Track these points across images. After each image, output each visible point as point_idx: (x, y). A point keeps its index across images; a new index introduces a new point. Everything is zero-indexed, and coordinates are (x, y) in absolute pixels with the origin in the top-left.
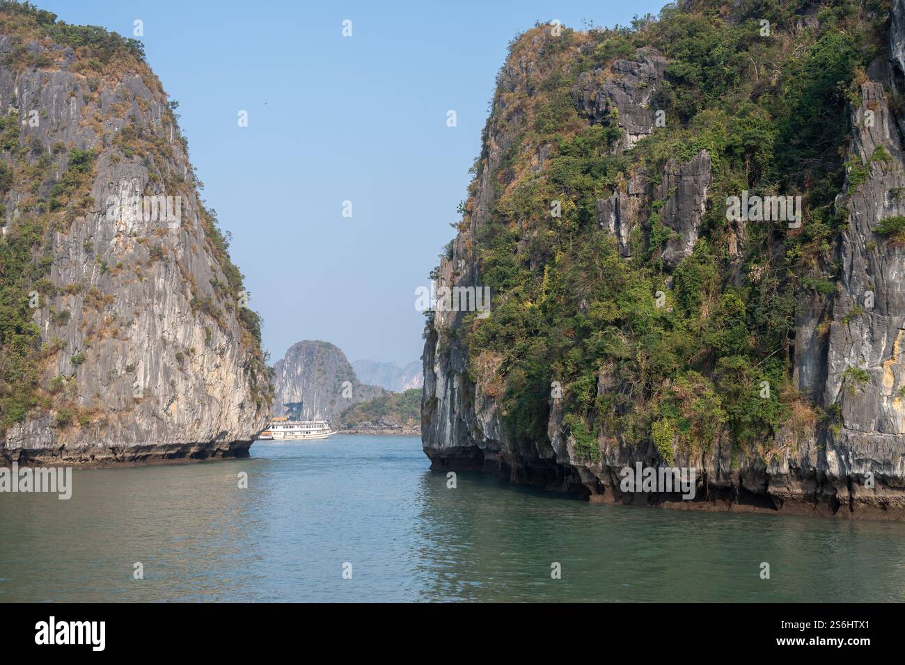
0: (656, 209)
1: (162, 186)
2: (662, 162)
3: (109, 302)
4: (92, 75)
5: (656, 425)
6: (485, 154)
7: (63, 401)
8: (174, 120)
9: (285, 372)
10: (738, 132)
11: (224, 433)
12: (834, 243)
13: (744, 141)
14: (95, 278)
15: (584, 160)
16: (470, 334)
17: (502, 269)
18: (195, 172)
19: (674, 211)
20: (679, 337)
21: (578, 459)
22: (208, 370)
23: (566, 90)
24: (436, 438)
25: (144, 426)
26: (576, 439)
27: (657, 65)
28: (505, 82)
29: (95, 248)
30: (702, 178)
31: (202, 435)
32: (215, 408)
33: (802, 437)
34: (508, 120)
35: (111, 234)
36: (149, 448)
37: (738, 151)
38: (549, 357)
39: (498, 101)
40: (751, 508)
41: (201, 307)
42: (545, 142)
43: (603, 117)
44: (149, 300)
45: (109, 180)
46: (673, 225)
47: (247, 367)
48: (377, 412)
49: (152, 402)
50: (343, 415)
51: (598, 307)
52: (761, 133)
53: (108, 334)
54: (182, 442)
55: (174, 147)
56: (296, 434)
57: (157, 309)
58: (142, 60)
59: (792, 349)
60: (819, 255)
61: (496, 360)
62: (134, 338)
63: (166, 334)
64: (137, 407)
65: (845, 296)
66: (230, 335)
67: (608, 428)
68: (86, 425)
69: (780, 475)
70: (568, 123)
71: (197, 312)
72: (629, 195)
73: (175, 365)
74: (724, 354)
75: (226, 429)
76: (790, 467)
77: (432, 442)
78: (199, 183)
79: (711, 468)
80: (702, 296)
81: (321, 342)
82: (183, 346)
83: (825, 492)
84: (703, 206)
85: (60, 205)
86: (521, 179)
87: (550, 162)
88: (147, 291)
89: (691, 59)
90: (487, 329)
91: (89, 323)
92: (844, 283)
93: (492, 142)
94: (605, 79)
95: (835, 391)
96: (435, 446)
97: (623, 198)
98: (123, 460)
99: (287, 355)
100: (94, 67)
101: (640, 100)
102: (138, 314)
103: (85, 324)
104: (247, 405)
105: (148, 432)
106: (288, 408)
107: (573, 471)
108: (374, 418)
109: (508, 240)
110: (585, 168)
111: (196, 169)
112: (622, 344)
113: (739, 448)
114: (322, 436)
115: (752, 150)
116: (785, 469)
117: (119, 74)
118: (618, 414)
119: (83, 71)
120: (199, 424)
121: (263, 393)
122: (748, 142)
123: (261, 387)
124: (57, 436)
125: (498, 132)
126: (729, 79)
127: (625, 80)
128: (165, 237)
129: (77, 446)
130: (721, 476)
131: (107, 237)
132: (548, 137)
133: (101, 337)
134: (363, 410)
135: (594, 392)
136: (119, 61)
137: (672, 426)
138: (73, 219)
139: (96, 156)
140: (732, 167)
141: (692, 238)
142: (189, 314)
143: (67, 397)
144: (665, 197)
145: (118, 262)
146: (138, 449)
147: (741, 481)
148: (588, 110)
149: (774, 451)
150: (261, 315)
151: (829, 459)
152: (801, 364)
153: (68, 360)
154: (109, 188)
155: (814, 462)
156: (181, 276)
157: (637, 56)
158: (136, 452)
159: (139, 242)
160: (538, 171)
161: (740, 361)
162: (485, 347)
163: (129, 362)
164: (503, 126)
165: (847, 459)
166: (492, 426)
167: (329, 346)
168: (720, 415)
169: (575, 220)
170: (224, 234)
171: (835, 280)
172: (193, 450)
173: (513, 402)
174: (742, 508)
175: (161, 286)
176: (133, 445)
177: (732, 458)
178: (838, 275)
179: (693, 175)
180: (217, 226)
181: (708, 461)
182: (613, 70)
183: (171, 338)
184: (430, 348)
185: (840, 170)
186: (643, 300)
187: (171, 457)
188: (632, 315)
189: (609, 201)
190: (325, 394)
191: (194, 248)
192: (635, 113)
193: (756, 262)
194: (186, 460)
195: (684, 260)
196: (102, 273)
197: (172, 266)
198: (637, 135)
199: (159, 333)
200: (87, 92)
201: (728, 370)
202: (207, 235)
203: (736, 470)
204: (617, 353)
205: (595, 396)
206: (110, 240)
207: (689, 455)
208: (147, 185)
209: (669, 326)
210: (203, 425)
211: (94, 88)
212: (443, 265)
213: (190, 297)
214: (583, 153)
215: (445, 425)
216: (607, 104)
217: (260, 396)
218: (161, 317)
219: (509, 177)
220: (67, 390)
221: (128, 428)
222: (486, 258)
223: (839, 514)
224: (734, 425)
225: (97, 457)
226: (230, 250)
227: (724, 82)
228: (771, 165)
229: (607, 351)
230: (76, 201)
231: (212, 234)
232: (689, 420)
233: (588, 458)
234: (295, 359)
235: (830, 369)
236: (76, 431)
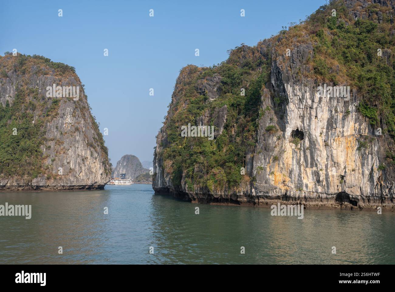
0: (212, 121)
1: (79, 109)
2: (214, 108)
3: (63, 143)
4: (60, 77)
5: (208, 181)
6: (172, 102)
7: (49, 172)
8: (83, 90)
9: (120, 164)
10: (235, 100)
11: (96, 182)
12: (256, 132)
13: (237, 103)
14: (59, 136)
15: (198, 105)
16: (163, 155)
17: (173, 136)
18: (89, 105)
19: (217, 121)
20: (216, 157)
21: (188, 191)
22: (92, 164)
23: (193, 85)
24: (156, 185)
25: (72, 180)
26: (188, 185)
27: (219, 79)
28: (178, 82)
29: (59, 127)
30: (225, 113)
31: (89, 183)
32: (94, 175)
33: (246, 185)
34: (179, 93)
35: (64, 123)
36: (74, 186)
37: (235, 105)
38: (182, 162)
39: (176, 87)
40: (233, 205)
41: (90, 145)
42: (187, 100)
43: (203, 93)
44: (74, 143)
45: (63, 108)
46: (217, 126)
47: (103, 163)
48: (147, 177)
49: (75, 173)
50: (137, 177)
51: (195, 148)
52: (241, 101)
53: (62, 153)
54: (83, 185)
55: (83, 98)
56: (122, 183)
57: (76, 146)
58: (74, 72)
59: (245, 161)
60: (252, 135)
61: (170, 162)
62: (70, 154)
63: (79, 153)
64: (70, 174)
65: (258, 147)
66: (98, 153)
67: (197, 182)
68: (55, 179)
69: (240, 195)
70: (193, 95)
71: (89, 147)
72: (205, 117)
73: (82, 162)
74: (227, 162)
75: (97, 181)
76: (243, 193)
77: (155, 186)
78: (91, 108)
79: (223, 194)
80: (223, 145)
81: (131, 155)
82: (84, 156)
83: (252, 200)
84: (225, 121)
85: (49, 115)
86: (180, 110)
87: (188, 106)
88: (74, 140)
89: (229, 77)
90: (168, 154)
91: (57, 149)
92: (258, 143)
93: (174, 99)
94: (204, 82)
95: (255, 172)
96: (156, 187)
97: (203, 118)
98: (66, 189)
99: (121, 159)
100: (60, 75)
101: (214, 89)
102: (71, 147)
103: (55, 150)
104: (103, 174)
105: (73, 181)
106: (121, 175)
107: (187, 194)
108: (146, 179)
109: (175, 128)
110: (198, 108)
111: (89, 104)
112: (201, 159)
113: (230, 188)
114: (129, 184)
115: (239, 105)
116: (242, 194)
117: (68, 77)
118: (200, 178)
119: (57, 76)
120: (89, 180)
121: (108, 171)
122: (238, 103)
123: (108, 169)
124: (47, 182)
125: (176, 96)
126: (239, 83)
127: (210, 83)
128: (80, 124)
129: (53, 185)
130: (226, 196)
131: (62, 124)
132: (188, 98)
133: (60, 153)
134: (143, 176)
135: (193, 172)
136: (68, 73)
137: (213, 182)
138: (53, 119)
139: (60, 101)
140: (233, 110)
141: (222, 129)
142: (86, 147)
143: (50, 171)
144: (215, 117)
145: (66, 131)
146: (70, 186)
147: (231, 197)
148: (199, 91)
149: (239, 189)
150: (108, 148)
151: (253, 191)
152: (247, 165)
153: (51, 160)
154: (64, 110)
155: (249, 192)
156: (84, 136)
157: (213, 76)
158: (70, 187)
159: (72, 126)
160: (184, 108)
161: (231, 164)
162: (167, 159)
163: (68, 161)
164: (177, 94)
165: (257, 191)
166: (169, 181)
167: (134, 156)
168: (225, 179)
169: (194, 122)
170: (98, 123)
171: (256, 142)
172: (87, 187)
173: (174, 175)
174: (231, 204)
175: (78, 139)
176: (69, 185)
177: (229, 191)
178: (257, 141)
179: (222, 112)
180: (96, 121)
181: (222, 192)
182: (207, 80)
183: (81, 154)
184: (155, 159)
185: (258, 112)
186: (208, 146)
187: (80, 189)
188: (204, 151)
189: (200, 118)
190: (133, 171)
191: (88, 128)
192: (212, 92)
193: (238, 136)
194: (85, 190)
195: (219, 136)
196: (61, 135)
197: (81, 133)
198: (213, 98)
199: (77, 152)
200: (58, 82)
201: (228, 167)
202: (92, 124)
203: (230, 194)
204: (200, 161)
205: (193, 173)
206: (63, 125)
207: (217, 190)
208: (75, 109)
209: (214, 154)
210: (90, 180)
211: (60, 81)
212: (159, 134)
213: (87, 142)
214: (197, 103)
215: (159, 181)
216: (205, 90)
217: (107, 171)
218: (78, 148)
219: (176, 110)
220: (50, 168)
221: (67, 180)
222: (169, 133)
223: (255, 206)
224: (229, 182)
225: (58, 188)
226: (99, 128)
227: (237, 84)
228: (244, 110)
229: (197, 161)
230: (54, 114)
231: (94, 123)
232: (217, 180)
233: (191, 191)
234: (124, 160)
235: (254, 167)
236: (52, 181)
